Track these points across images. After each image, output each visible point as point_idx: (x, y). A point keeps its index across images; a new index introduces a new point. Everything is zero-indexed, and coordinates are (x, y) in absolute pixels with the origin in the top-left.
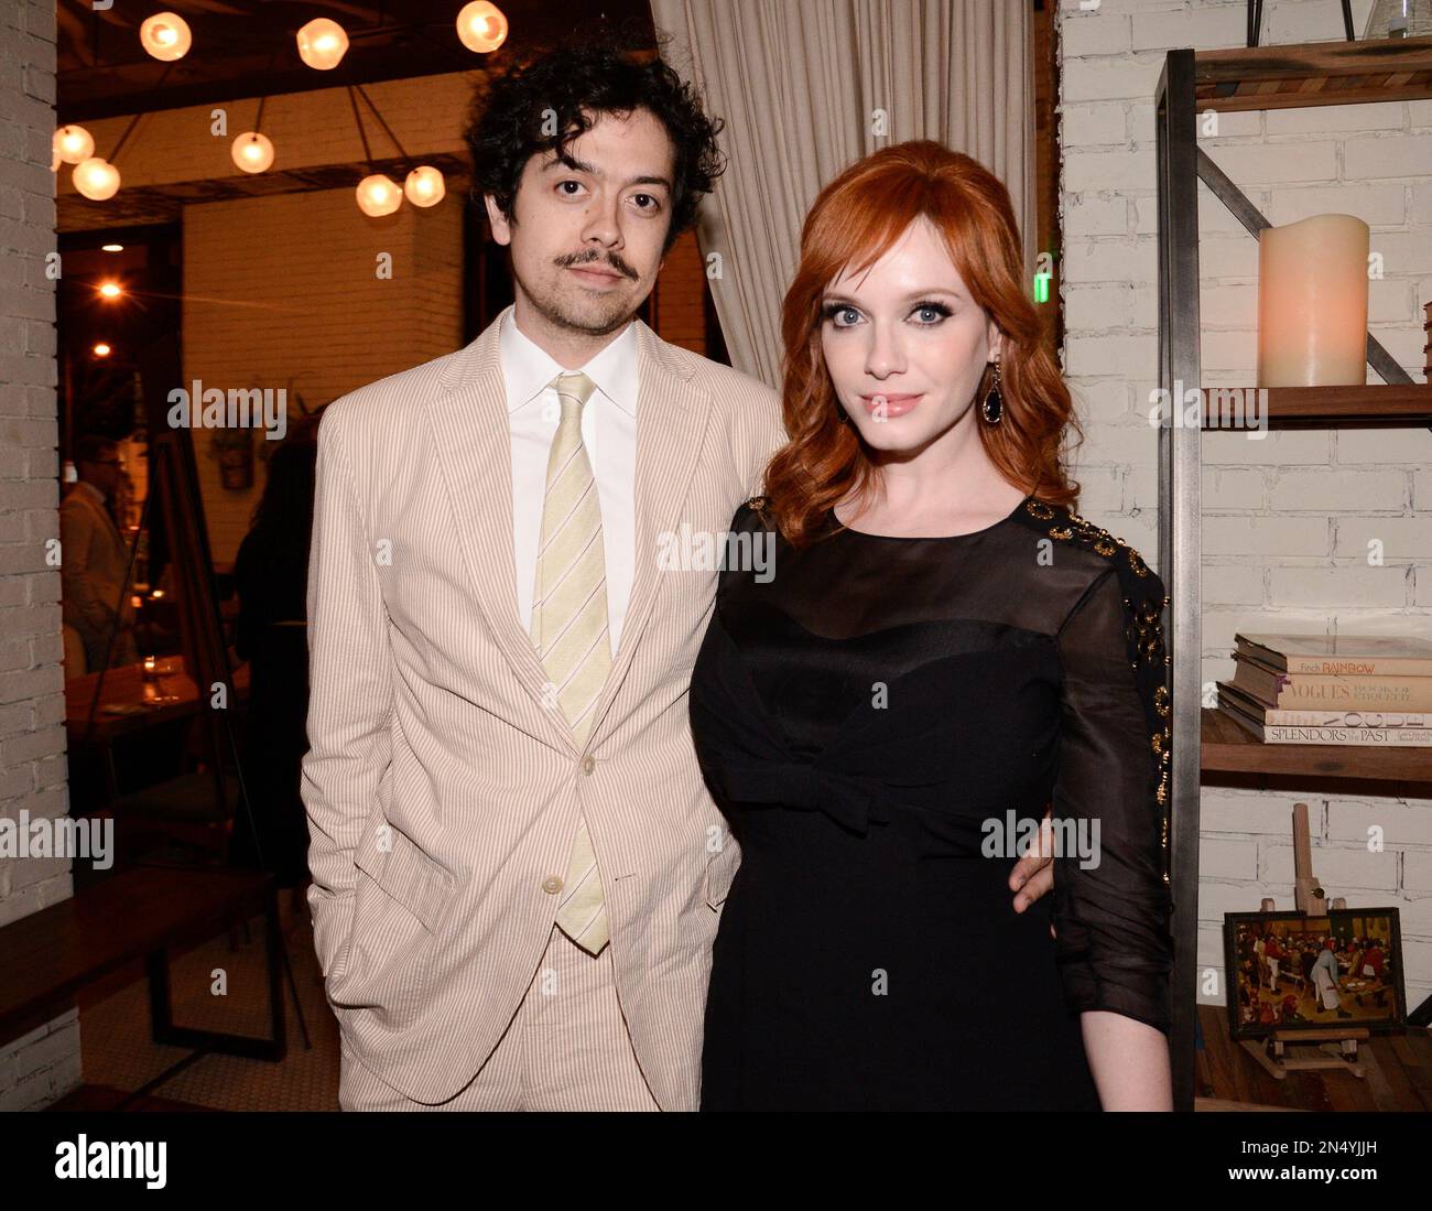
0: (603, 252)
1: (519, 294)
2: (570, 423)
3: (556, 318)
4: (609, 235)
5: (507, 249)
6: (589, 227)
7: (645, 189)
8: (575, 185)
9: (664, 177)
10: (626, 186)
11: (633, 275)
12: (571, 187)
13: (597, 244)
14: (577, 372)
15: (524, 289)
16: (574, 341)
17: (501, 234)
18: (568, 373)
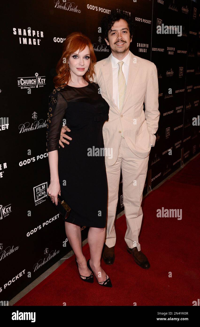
0: (120, 41)
1: (112, 51)
2: (120, 69)
3: (117, 52)
4: (120, 38)
5: (109, 45)
6: (117, 38)
7: (124, 30)
8: (115, 33)
9: (126, 28)
10: (121, 30)
11: (126, 42)
12: (114, 34)
13: (119, 40)
14: (122, 61)
15: (112, 50)
16: (120, 55)
17: (108, 44)
18: (120, 61)
